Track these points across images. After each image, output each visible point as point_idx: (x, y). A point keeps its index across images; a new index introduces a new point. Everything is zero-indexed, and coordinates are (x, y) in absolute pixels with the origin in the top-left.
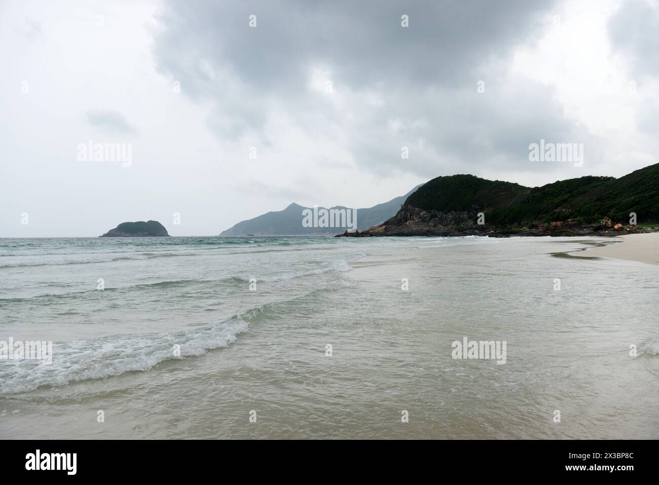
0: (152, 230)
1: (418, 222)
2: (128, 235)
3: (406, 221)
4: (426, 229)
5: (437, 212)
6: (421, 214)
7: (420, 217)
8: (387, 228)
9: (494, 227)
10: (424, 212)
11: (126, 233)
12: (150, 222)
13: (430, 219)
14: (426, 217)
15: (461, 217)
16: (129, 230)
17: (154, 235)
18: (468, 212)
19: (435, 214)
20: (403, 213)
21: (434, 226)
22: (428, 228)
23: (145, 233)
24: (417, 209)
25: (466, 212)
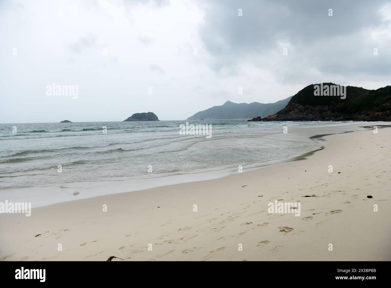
0: (150, 117)
1: (297, 112)
2: (138, 120)
3: (290, 112)
4: (301, 116)
5: (309, 106)
6: (299, 107)
7: (299, 109)
8: (278, 116)
9: (344, 115)
10: (301, 106)
11: (136, 119)
12: (149, 113)
13: (305, 110)
14: (302, 109)
15: (324, 109)
16: (138, 117)
17: (151, 120)
18: (328, 106)
19: (308, 107)
20: (288, 107)
21: (306, 115)
22: (302, 116)
23: (146, 119)
24: (297, 104)
25: (327, 106)
